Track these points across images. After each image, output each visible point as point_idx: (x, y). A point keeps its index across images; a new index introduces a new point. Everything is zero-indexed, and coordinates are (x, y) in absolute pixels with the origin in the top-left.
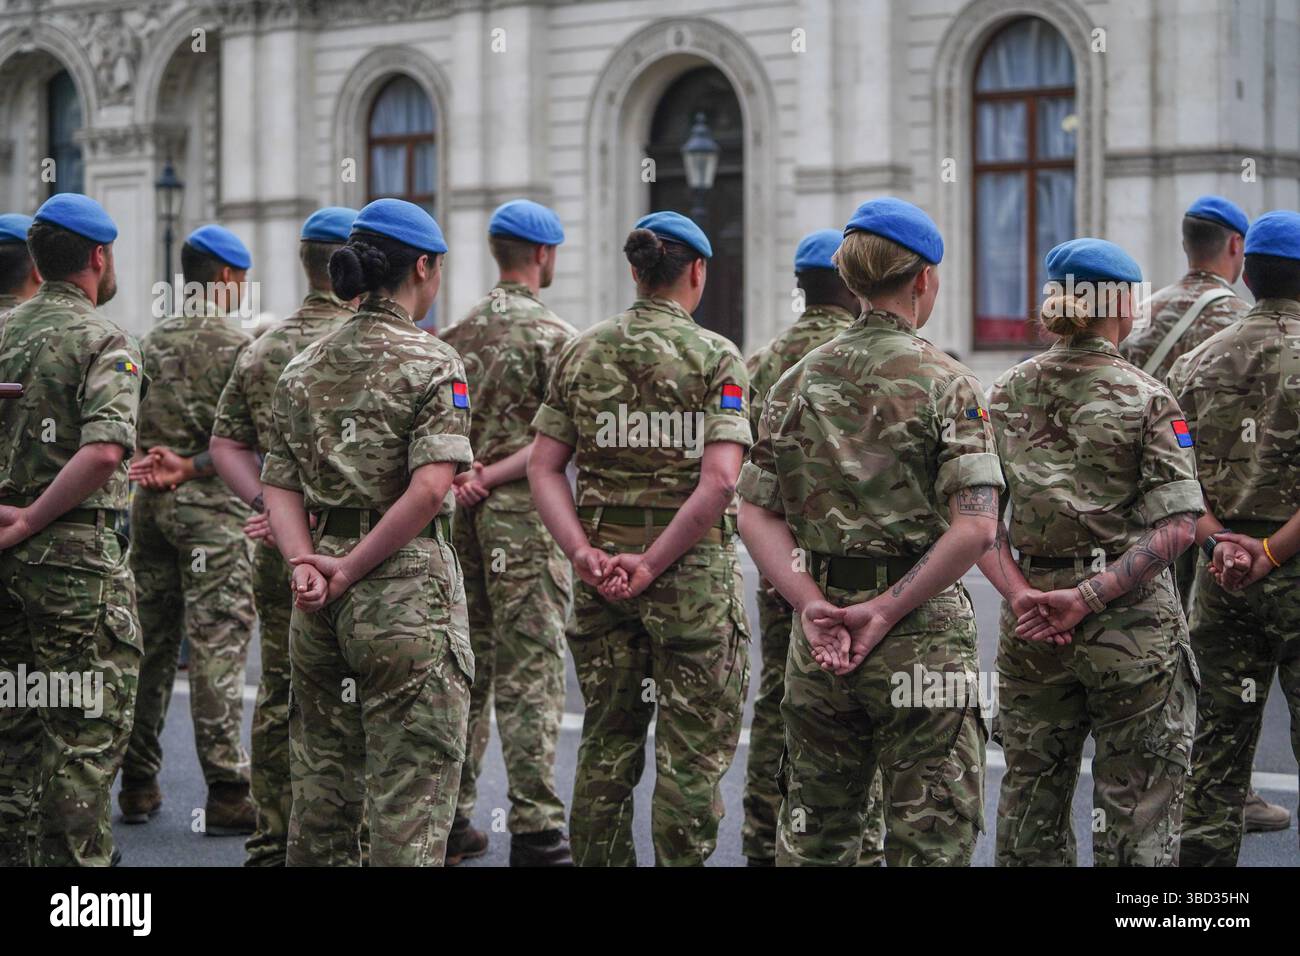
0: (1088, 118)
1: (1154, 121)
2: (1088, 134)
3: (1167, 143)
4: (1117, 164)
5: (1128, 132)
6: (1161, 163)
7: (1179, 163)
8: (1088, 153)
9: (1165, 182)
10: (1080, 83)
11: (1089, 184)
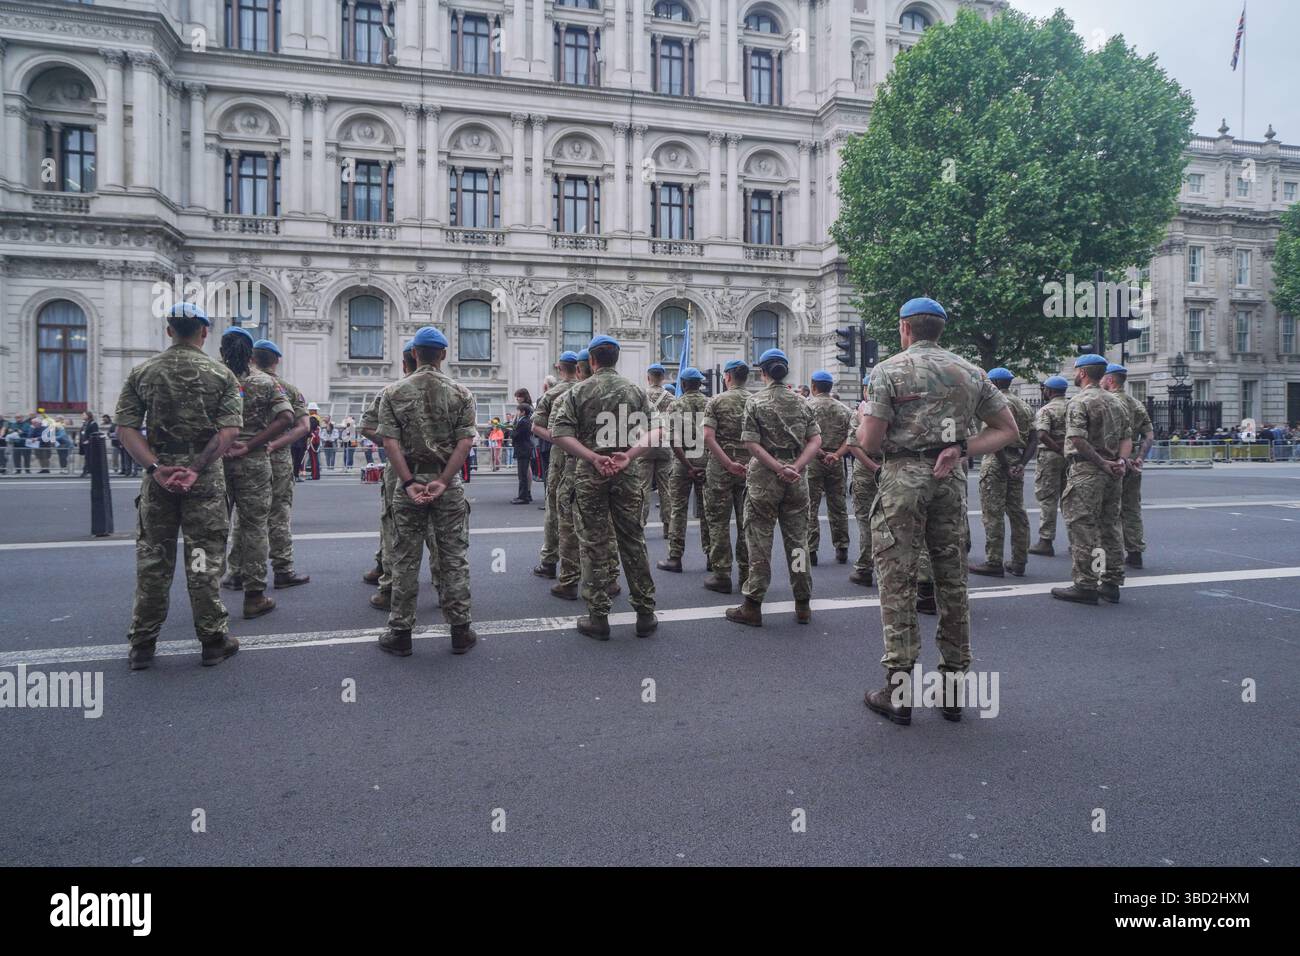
0: (92, 336)
1: (123, 339)
2: (92, 342)
3: (128, 347)
4: (107, 352)
5: (112, 340)
6: (126, 353)
7: (133, 353)
8: (92, 348)
9: (127, 359)
10: (89, 325)
11: (92, 358)
